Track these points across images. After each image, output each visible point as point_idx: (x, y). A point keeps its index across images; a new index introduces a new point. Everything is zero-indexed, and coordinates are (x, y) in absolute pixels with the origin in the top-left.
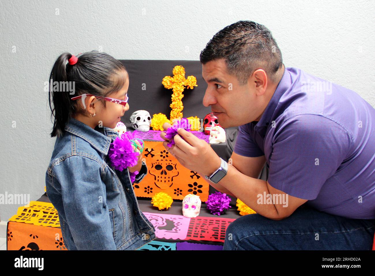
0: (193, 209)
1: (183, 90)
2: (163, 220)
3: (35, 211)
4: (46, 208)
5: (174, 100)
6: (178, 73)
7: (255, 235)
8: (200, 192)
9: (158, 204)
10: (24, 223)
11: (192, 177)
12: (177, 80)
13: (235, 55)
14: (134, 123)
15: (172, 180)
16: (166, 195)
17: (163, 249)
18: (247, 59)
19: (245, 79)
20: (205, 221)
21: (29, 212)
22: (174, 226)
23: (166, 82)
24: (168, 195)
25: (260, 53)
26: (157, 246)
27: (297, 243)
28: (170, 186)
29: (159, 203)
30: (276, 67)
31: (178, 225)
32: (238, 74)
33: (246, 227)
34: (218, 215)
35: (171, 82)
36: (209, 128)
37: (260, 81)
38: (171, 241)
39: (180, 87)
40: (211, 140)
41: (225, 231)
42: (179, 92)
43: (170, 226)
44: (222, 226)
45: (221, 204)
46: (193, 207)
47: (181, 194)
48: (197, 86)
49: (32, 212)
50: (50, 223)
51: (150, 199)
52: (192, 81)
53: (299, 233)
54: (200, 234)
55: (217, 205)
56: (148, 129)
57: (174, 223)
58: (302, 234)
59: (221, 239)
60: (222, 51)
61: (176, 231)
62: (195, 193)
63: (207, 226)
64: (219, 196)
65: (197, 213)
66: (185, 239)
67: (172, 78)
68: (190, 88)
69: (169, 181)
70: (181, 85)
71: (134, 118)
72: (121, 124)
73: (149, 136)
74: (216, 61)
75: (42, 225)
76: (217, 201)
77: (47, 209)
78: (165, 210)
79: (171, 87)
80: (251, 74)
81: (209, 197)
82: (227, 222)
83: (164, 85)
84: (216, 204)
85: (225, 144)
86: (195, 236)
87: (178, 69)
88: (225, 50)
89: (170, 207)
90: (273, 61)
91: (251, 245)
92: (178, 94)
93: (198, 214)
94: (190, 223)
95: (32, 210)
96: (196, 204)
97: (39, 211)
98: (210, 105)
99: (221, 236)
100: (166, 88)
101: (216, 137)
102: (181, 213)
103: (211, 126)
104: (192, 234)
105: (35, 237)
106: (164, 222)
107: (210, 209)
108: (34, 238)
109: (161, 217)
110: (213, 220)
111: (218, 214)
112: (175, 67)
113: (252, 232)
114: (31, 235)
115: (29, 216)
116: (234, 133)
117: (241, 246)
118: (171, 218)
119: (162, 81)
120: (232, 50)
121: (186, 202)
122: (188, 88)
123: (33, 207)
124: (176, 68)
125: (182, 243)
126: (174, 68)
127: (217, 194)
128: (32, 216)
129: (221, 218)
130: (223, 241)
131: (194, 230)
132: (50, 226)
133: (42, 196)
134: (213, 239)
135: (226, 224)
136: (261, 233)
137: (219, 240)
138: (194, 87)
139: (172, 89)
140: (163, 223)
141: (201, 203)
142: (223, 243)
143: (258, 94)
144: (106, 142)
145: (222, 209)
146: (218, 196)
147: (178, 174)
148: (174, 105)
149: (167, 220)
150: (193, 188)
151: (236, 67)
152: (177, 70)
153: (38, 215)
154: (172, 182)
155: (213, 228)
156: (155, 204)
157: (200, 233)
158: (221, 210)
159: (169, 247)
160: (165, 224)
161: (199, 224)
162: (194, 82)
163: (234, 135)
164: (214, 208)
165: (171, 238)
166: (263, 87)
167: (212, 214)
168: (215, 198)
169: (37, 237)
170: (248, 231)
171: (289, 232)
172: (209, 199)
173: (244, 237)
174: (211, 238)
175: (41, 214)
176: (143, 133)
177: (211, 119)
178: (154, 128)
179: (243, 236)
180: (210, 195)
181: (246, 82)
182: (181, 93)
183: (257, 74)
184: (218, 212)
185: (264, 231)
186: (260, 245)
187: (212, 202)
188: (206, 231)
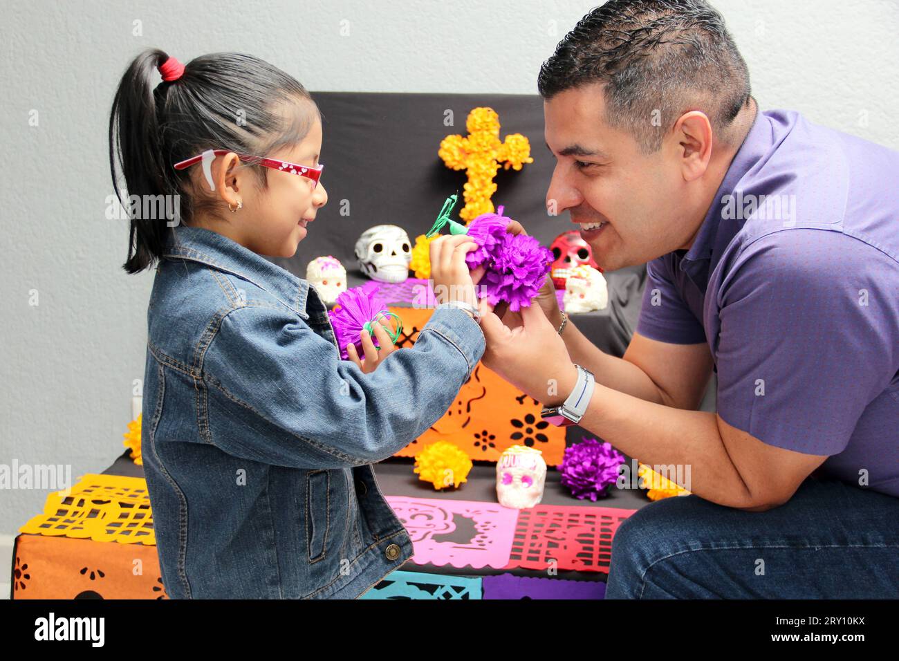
0: (526, 484)
1: (494, 173)
2: (446, 517)
3: (95, 502)
4: (127, 493)
5: (471, 200)
6: (482, 127)
7: (690, 552)
8: (543, 439)
9: (432, 474)
10: (64, 536)
11: (520, 400)
12: (479, 145)
13: (630, 71)
14: (366, 261)
15: (468, 410)
16: (453, 448)
17: (447, 595)
18: (660, 83)
19: (655, 138)
20: (557, 517)
21: (79, 505)
22: (475, 532)
23: (451, 151)
24: (459, 449)
25: (695, 69)
26: (431, 588)
27: (804, 574)
28: (464, 426)
29: (434, 471)
30: (733, 105)
31: (485, 530)
32: (636, 125)
33: (665, 531)
34: (592, 501)
35: (462, 150)
36: (564, 270)
37: (695, 144)
38: (468, 572)
39: (487, 164)
40: (569, 302)
41: (610, 542)
42: (483, 177)
43: (464, 531)
44: (602, 530)
45: (597, 471)
46: (526, 479)
47: (492, 445)
48: (530, 160)
49: (89, 506)
50: (140, 533)
51: (411, 461)
52: (518, 150)
53: (809, 546)
54: (545, 553)
55: (587, 473)
56: (402, 275)
57: (476, 523)
58: (818, 547)
59: (600, 564)
60: (599, 60)
61: (480, 545)
62: (529, 443)
63: (564, 529)
64: (591, 450)
65: (535, 496)
66: (506, 566)
67: (465, 141)
68: (511, 166)
69: (460, 412)
70: (489, 159)
71: (367, 247)
72: (333, 265)
73: (406, 293)
74: (581, 90)
75: (115, 541)
76: (587, 464)
77: (131, 496)
78: (451, 489)
79: (463, 164)
80: (671, 123)
81: (565, 453)
82: (615, 520)
83: (444, 159)
84: (584, 469)
85: (606, 313)
86: (532, 557)
87: (481, 118)
88: (606, 58)
89: (464, 480)
90: (727, 91)
91: (681, 578)
92: (483, 182)
93: (538, 497)
94: (519, 523)
95: (88, 499)
96: (531, 471)
97: (109, 502)
98: (564, 209)
99: (601, 556)
100: (450, 167)
101: (582, 296)
102: (493, 496)
103: (570, 267)
104: (525, 554)
105: (97, 575)
106: (449, 521)
107: (570, 485)
108: (93, 577)
109: (440, 509)
110: (578, 515)
111: (592, 498)
112: (474, 112)
113: (682, 544)
114: (83, 571)
115: (80, 517)
116: (628, 283)
117: (653, 580)
118: (468, 511)
119: (439, 148)
120: (622, 60)
121: (506, 466)
122: (507, 167)
123: (90, 491)
124: (476, 113)
125: (497, 577)
126: (469, 113)
127: (586, 445)
128: (87, 517)
129: (599, 509)
130: (606, 570)
131: (528, 540)
132: (141, 543)
133: (118, 459)
134: (580, 566)
135: (612, 523)
136: (706, 545)
137: (595, 567)
138: (524, 165)
139: (466, 170)
140: (446, 524)
141: (545, 468)
142: (607, 574)
143: (688, 175)
144: (296, 290)
145: (602, 484)
146: (589, 451)
147: (482, 393)
148: (471, 212)
149: (458, 518)
150: (523, 430)
151: (630, 105)
152: (479, 120)
153: (105, 514)
154: (470, 414)
155: (579, 535)
156: (425, 475)
157: (544, 549)
158: (598, 487)
159: (463, 588)
160: (453, 527)
161: (541, 525)
162: (524, 150)
163: (629, 288)
164: (580, 480)
165: (469, 565)
166: (701, 157)
167: (575, 497)
168: (581, 455)
169: (102, 575)
170: (671, 541)
171: (782, 544)
172: (565, 459)
173: (661, 556)
174: (573, 562)
175: (113, 511)
176: (391, 286)
177: (569, 248)
178: (420, 274)
179: (658, 554)
180: (570, 447)
181: (659, 145)
182: (489, 181)
183: (688, 123)
184: (592, 494)
185: (714, 541)
186: (704, 577)
187: (574, 466)
188: (562, 544)
